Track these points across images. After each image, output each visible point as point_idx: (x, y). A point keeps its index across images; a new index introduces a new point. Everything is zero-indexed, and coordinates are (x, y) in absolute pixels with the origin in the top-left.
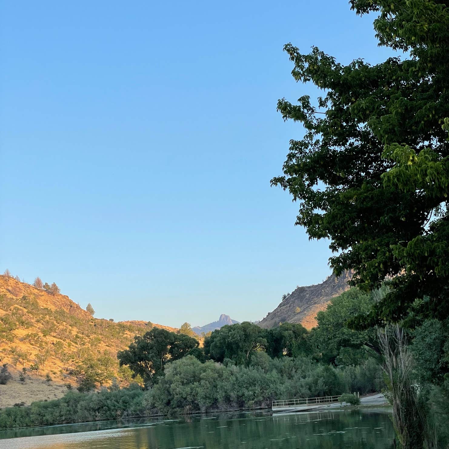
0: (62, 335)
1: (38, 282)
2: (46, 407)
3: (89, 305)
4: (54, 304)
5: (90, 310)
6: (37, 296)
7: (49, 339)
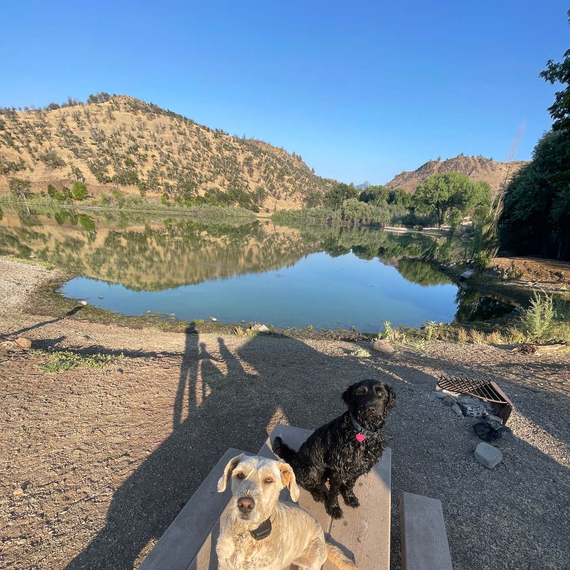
0: (303, 181)
1: (294, 154)
2: (295, 212)
3: (313, 168)
4: (299, 165)
5: (313, 171)
6: (293, 161)
7: (297, 182)
